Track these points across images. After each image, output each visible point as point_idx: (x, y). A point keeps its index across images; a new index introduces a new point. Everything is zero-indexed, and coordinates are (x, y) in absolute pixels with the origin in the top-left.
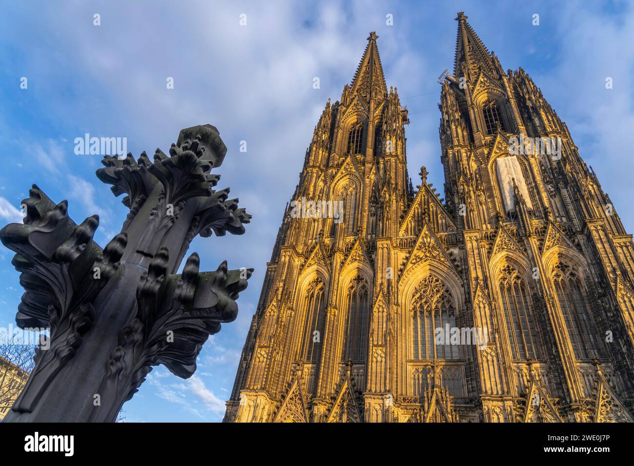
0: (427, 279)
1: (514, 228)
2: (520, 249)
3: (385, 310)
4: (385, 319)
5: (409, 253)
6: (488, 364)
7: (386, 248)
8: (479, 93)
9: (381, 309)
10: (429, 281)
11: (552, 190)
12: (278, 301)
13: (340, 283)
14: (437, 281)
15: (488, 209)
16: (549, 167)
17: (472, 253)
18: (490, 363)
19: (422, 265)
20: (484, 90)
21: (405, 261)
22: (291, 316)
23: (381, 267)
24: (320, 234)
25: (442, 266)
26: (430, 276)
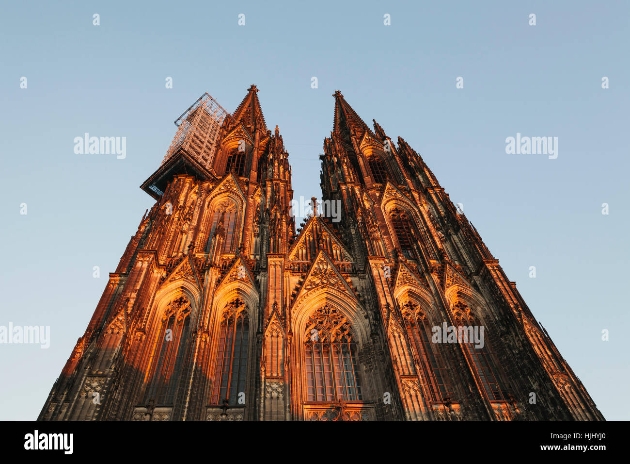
0: (323, 308)
1: (414, 265)
2: (422, 284)
3: (280, 335)
4: (281, 346)
5: (303, 277)
6: (412, 400)
7: (280, 265)
8: (366, 146)
9: (275, 334)
10: (326, 312)
11: (443, 235)
12: (127, 315)
13: (214, 304)
14: (334, 311)
15: (384, 245)
16: (437, 216)
17: (380, 281)
18: (414, 398)
19: (317, 292)
20: (370, 145)
21: (299, 286)
22: (141, 340)
23: (274, 286)
24: (189, 247)
25: (342, 296)
26: (326, 306)
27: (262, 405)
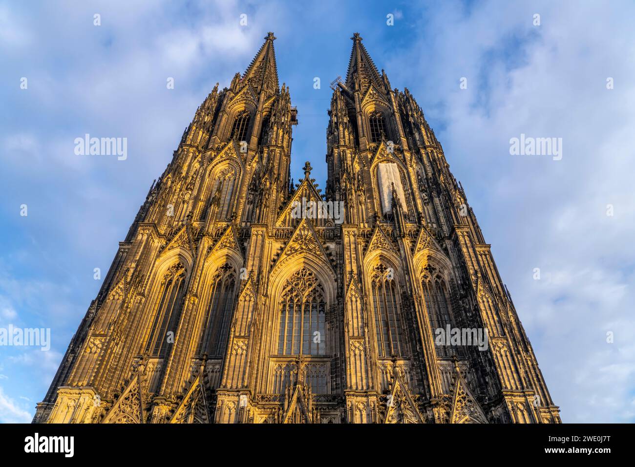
0: (300, 272)
1: (390, 229)
2: (394, 249)
3: (252, 299)
4: (251, 309)
5: (285, 243)
6: (355, 358)
7: (261, 235)
8: (368, 103)
9: (247, 298)
10: (302, 275)
11: (426, 198)
12: (126, 283)
13: (205, 269)
14: (310, 274)
15: (367, 209)
16: (425, 177)
17: (349, 248)
18: (358, 357)
19: (296, 257)
20: (372, 101)
21: (279, 252)
22: (140, 302)
23: (253, 255)
24: (188, 216)
25: (317, 260)
26: (304, 269)
27: (228, 360)
